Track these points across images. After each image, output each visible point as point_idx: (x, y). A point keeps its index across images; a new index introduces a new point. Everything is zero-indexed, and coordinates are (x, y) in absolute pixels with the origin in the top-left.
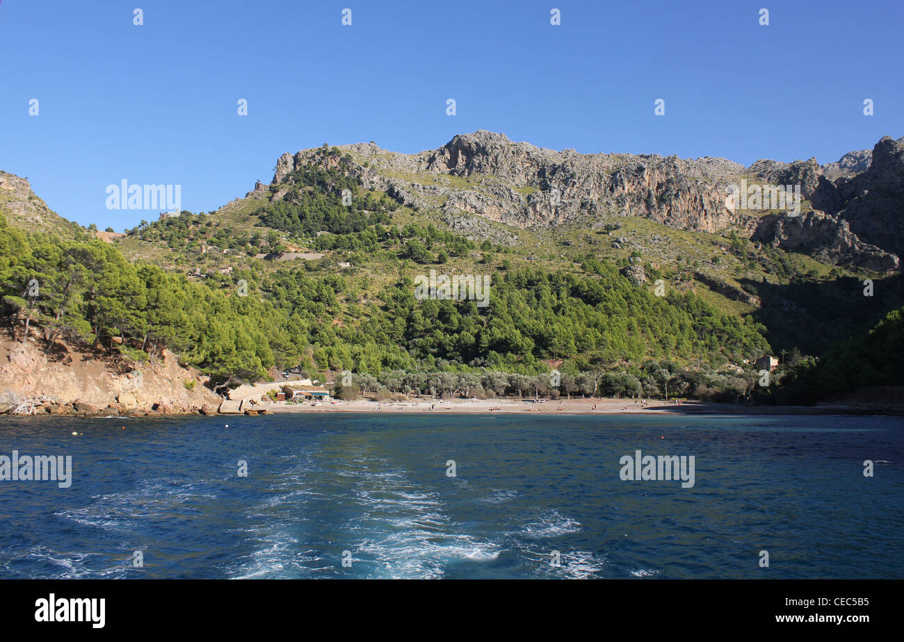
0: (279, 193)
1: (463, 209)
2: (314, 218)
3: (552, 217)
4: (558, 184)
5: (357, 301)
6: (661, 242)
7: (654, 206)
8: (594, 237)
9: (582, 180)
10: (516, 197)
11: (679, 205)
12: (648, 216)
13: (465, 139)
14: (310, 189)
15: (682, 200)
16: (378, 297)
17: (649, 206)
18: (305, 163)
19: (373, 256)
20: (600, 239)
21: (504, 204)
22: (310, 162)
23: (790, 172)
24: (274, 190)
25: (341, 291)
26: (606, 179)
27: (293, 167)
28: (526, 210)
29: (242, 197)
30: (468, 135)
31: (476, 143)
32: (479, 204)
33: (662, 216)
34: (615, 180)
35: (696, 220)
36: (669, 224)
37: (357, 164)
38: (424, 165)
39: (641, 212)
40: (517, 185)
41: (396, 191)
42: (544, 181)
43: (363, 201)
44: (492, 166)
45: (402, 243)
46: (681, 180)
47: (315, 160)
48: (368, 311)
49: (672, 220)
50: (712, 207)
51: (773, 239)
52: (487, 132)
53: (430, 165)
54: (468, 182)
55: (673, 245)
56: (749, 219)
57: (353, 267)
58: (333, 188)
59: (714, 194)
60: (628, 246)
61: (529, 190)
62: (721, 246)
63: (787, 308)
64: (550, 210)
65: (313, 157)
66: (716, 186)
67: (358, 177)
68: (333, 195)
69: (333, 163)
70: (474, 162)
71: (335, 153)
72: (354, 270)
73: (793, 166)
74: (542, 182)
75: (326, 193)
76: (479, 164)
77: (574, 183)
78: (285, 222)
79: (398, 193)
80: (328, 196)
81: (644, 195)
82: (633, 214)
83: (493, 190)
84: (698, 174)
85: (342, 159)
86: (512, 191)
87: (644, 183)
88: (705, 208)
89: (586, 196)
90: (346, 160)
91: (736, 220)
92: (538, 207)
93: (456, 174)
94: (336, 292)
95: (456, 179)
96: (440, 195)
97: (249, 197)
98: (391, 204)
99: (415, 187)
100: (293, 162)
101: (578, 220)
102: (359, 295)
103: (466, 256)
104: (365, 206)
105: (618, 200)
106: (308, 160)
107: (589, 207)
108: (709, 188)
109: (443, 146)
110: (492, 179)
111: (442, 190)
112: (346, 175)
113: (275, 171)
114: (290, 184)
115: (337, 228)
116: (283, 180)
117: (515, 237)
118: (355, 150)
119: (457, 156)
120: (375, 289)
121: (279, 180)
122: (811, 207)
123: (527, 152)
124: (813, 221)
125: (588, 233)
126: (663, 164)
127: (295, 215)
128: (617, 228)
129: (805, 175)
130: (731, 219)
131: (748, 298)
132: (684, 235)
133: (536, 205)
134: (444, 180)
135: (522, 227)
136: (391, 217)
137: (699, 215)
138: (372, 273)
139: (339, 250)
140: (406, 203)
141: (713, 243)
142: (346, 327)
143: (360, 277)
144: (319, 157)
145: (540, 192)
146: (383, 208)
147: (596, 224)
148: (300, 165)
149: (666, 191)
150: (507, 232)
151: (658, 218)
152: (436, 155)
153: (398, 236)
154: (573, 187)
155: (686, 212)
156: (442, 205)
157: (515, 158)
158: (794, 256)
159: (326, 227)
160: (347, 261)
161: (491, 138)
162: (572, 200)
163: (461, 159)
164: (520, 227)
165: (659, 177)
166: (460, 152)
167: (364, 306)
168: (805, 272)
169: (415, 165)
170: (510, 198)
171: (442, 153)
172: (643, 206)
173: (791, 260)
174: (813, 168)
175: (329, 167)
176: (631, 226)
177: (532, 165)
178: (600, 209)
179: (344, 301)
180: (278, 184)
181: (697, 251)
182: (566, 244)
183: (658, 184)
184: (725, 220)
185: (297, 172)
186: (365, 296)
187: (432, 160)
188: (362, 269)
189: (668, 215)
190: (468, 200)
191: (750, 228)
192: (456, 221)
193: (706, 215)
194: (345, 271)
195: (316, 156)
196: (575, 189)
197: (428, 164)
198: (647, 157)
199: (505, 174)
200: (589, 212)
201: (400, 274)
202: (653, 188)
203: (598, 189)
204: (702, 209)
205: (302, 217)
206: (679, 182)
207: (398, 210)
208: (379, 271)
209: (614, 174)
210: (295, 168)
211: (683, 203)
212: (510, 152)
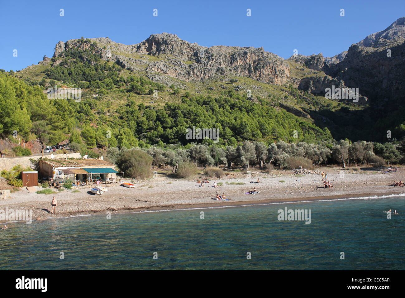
0: (57, 62)
1: (156, 71)
2: (77, 74)
3: (202, 76)
4: (204, 59)
5: (104, 114)
6: (258, 89)
7: (252, 71)
8: (225, 86)
9: (216, 58)
10: (184, 66)
11: (264, 71)
12: (249, 76)
13: (156, 36)
14: (74, 60)
15: (266, 69)
16: (116, 112)
17: (250, 72)
18: (71, 46)
19: (111, 92)
20: (228, 86)
21: (178, 69)
22: (74, 46)
23: (311, 60)
24: (54, 61)
25: (94, 108)
26: (228, 57)
27: (64, 49)
28: (189, 72)
29: (37, 64)
30: (158, 34)
31: (162, 39)
32: (165, 69)
33: (256, 77)
34: (233, 59)
35: (273, 79)
36: (260, 81)
37: (100, 47)
38: (135, 50)
39: (246, 75)
40: (183, 60)
41: (121, 61)
42: (197, 58)
43: (104, 66)
44: (170, 50)
45: (127, 85)
46: (265, 59)
47: (76, 45)
48: (111, 119)
49: (261, 79)
50: (280, 73)
51: (308, 89)
52: (167, 33)
53: (138, 50)
54: (158, 58)
55: (264, 90)
56: (296, 80)
57: (100, 96)
58: (87, 59)
59: (280, 67)
60: (243, 90)
61: (190, 63)
62: (286, 91)
63: (325, 120)
64: (201, 72)
65: (76, 44)
66: (281, 63)
67: (100, 54)
68: (87, 63)
69: (87, 47)
70: (161, 49)
71: (87, 42)
72: (101, 97)
73: (312, 57)
74: (196, 59)
75: (83, 62)
76: (164, 49)
77: (213, 59)
78: (60, 76)
79: (122, 62)
80: (84, 63)
81: (247, 66)
82: (242, 75)
83: (171, 62)
84: (272, 57)
85: (91, 45)
86: (182, 62)
87: (247, 60)
88: (277, 73)
89: (219, 66)
90: (94, 46)
91: (290, 80)
92: (195, 71)
93: (152, 55)
94: (91, 109)
95: (152, 57)
96: (144, 64)
97: (40, 64)
98: (119, 68)
99: (131, 60)
100: (64, 46)
101: (215, 78)
102: (106, 110)
103: (164, 91)
104: (105, 68)
105: (234, 68)
106: (73, 45)
107: (221, 72)
108: (278, 64)
109: (145, 40)
110: (171, 56)
111: (145, 62)
112: (94, 53)
113: (54, 51)
114: (63, 58)
115: (89, 79)
116: (59, 55)
117: (184, 85)
118: (98, 41)
119: (152, 45)
120: (114, 107)
121: (57, 56)
122: (325, 74)
123: (188, 44)
124: (327, 81)
125: (221, 84)
126: (256, 51)
127: (66, 72)
128: (236, 81)
129: (318, 61)
130: (288, 79)
131: (306, 115)
132: (268, 86)
133: (194, 70)
134: (146, 57)
135: (187, 81)
136: (119, 74)
137: (274, 76)
138: (112, 99)
139: (91, 88)
140: (126, 67)
141: (282, 90)
142: (99, 127)
143: (105, 101)
144: (79, 44)
145: (196, 63)
146: (114, 70)
147: (225, 80)
148: (68, 48)
149: (258, 64)
150: (180, 83)
151: (254, 78)
152: (141, 45)
153: (124, 82)
154: (212, 61)
155: (268, 75)
156: (145, 69)
157: (182, 47)
158: (319, 97)
159: (83, 78)
160: (96, 94)
161: (169, 36)
162: (212, 68)
163: (154, 47)
164: (186, 81)
165: (254, 58)
166: (153, 43)
167: (108, 117)
168: (326, 105)
169: (130, 50)
170: (180, 66)
171: (144, 44)
172: (247, 71)
173: (317, 99)
174: (321, 58)
175: (84, 49)
176: (242, 81)
177: (191, 50)
178: (227, 72)
179: (97, 114)
180: (56, 58)
181: (276, 94)
182: (211, 89)
183: (254, 61)
184: (285, 80)
185: (67, 51)
186: (109, 111)
187: (139, 47)
188: (106, 97)
189: (259, 76)
190: (159, 66)
191: (296, 84)
192: (153, 77)
193: (277, 76)
194: (96, 98)
195: (78, 43)
196: (213, 62)
197: (137, 49)
198: (248, 48)
199: (177, 54)
200: (221, 74)
201: (128, 100)
202: (251, 63)
203: (224, 62)
204: (276, 74)
205: (70, 74)
206: (264, 60)
207: (122, 71)
208: (115, 99)
209: (232, 56)
210: (66, 49)
211: (266, 70)
212: (180, 43)
